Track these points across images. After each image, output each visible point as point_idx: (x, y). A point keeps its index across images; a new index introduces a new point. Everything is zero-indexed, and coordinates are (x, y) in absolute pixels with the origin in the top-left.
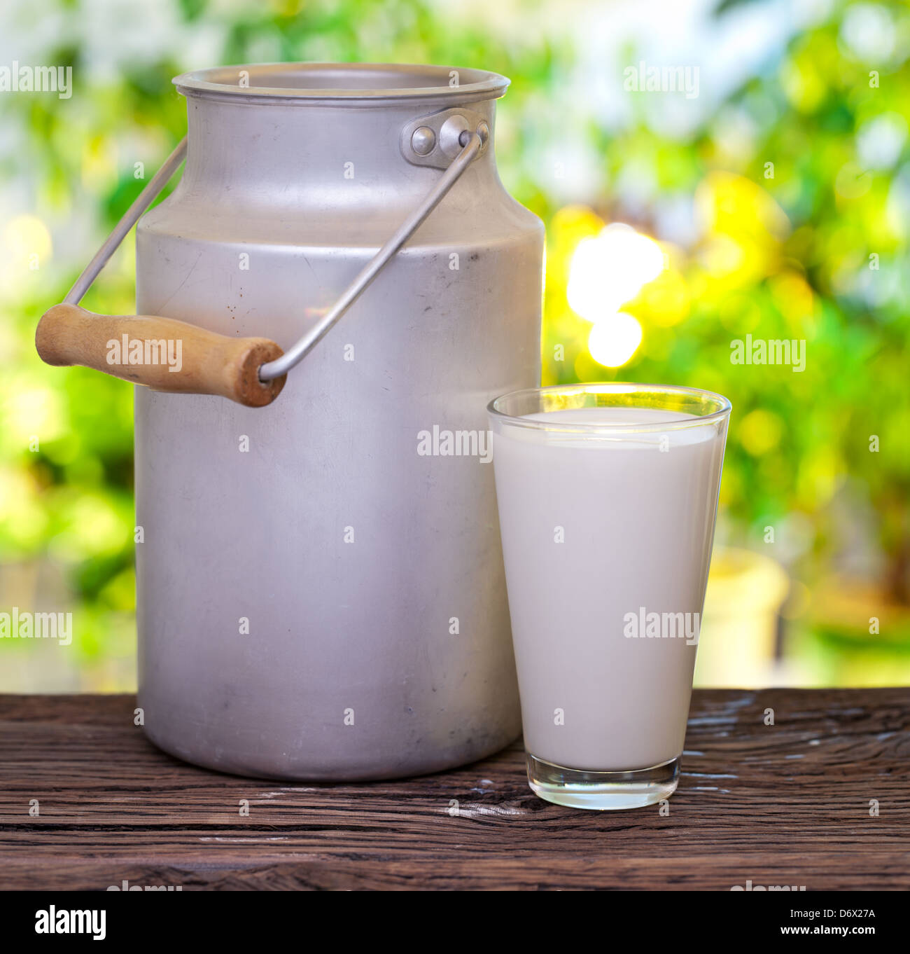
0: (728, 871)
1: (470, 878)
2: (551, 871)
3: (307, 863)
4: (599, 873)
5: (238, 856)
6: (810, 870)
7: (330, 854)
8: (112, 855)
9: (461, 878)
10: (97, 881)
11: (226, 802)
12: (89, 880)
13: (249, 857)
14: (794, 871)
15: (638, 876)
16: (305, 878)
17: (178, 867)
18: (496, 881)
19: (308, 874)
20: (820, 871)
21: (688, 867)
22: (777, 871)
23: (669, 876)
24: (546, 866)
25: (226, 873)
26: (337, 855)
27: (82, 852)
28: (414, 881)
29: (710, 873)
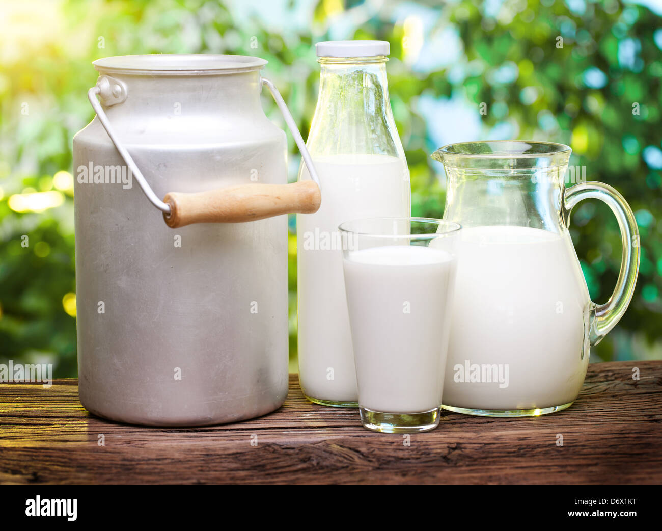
0: (546, 435)
1: (422, 442)
2: (461, 438)
3: (340, 439)
4: (484, 438)
5: (305, 438)
6: (586, 433)
7: (350, 436)
8: (242, 440)
9: (418, 442)
10: (240, 449)
11: (287, 418)
12: (236, 449)
13: (311, 438)
14: (578, 434)
15: (503, 438)
16: (342, 444)
17: (277, 443)
18: (435, 443)
19: (343, 443)
20: (590, 433)
21: (527, 434)
22: (570, 434)
23: (519, 438)
24: (457, 436)
25: (302, 445)
26: (354, 436)
27: (226, 439)
28: (395, 444)
29: (538, 436)
